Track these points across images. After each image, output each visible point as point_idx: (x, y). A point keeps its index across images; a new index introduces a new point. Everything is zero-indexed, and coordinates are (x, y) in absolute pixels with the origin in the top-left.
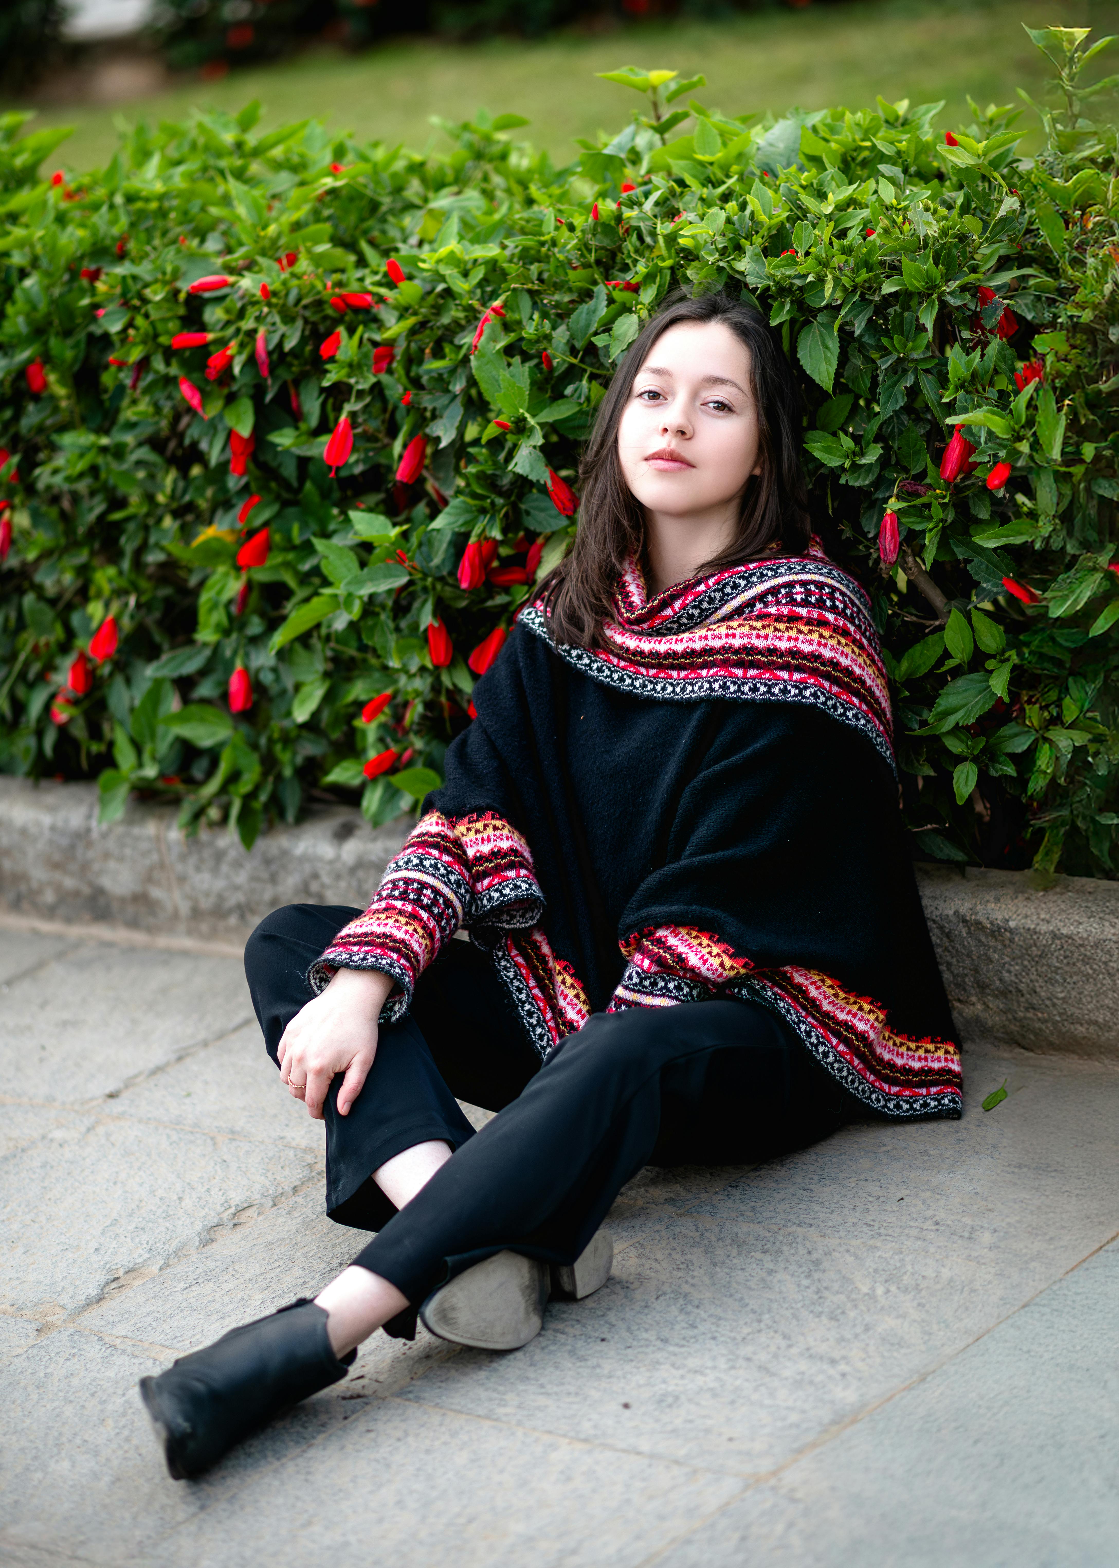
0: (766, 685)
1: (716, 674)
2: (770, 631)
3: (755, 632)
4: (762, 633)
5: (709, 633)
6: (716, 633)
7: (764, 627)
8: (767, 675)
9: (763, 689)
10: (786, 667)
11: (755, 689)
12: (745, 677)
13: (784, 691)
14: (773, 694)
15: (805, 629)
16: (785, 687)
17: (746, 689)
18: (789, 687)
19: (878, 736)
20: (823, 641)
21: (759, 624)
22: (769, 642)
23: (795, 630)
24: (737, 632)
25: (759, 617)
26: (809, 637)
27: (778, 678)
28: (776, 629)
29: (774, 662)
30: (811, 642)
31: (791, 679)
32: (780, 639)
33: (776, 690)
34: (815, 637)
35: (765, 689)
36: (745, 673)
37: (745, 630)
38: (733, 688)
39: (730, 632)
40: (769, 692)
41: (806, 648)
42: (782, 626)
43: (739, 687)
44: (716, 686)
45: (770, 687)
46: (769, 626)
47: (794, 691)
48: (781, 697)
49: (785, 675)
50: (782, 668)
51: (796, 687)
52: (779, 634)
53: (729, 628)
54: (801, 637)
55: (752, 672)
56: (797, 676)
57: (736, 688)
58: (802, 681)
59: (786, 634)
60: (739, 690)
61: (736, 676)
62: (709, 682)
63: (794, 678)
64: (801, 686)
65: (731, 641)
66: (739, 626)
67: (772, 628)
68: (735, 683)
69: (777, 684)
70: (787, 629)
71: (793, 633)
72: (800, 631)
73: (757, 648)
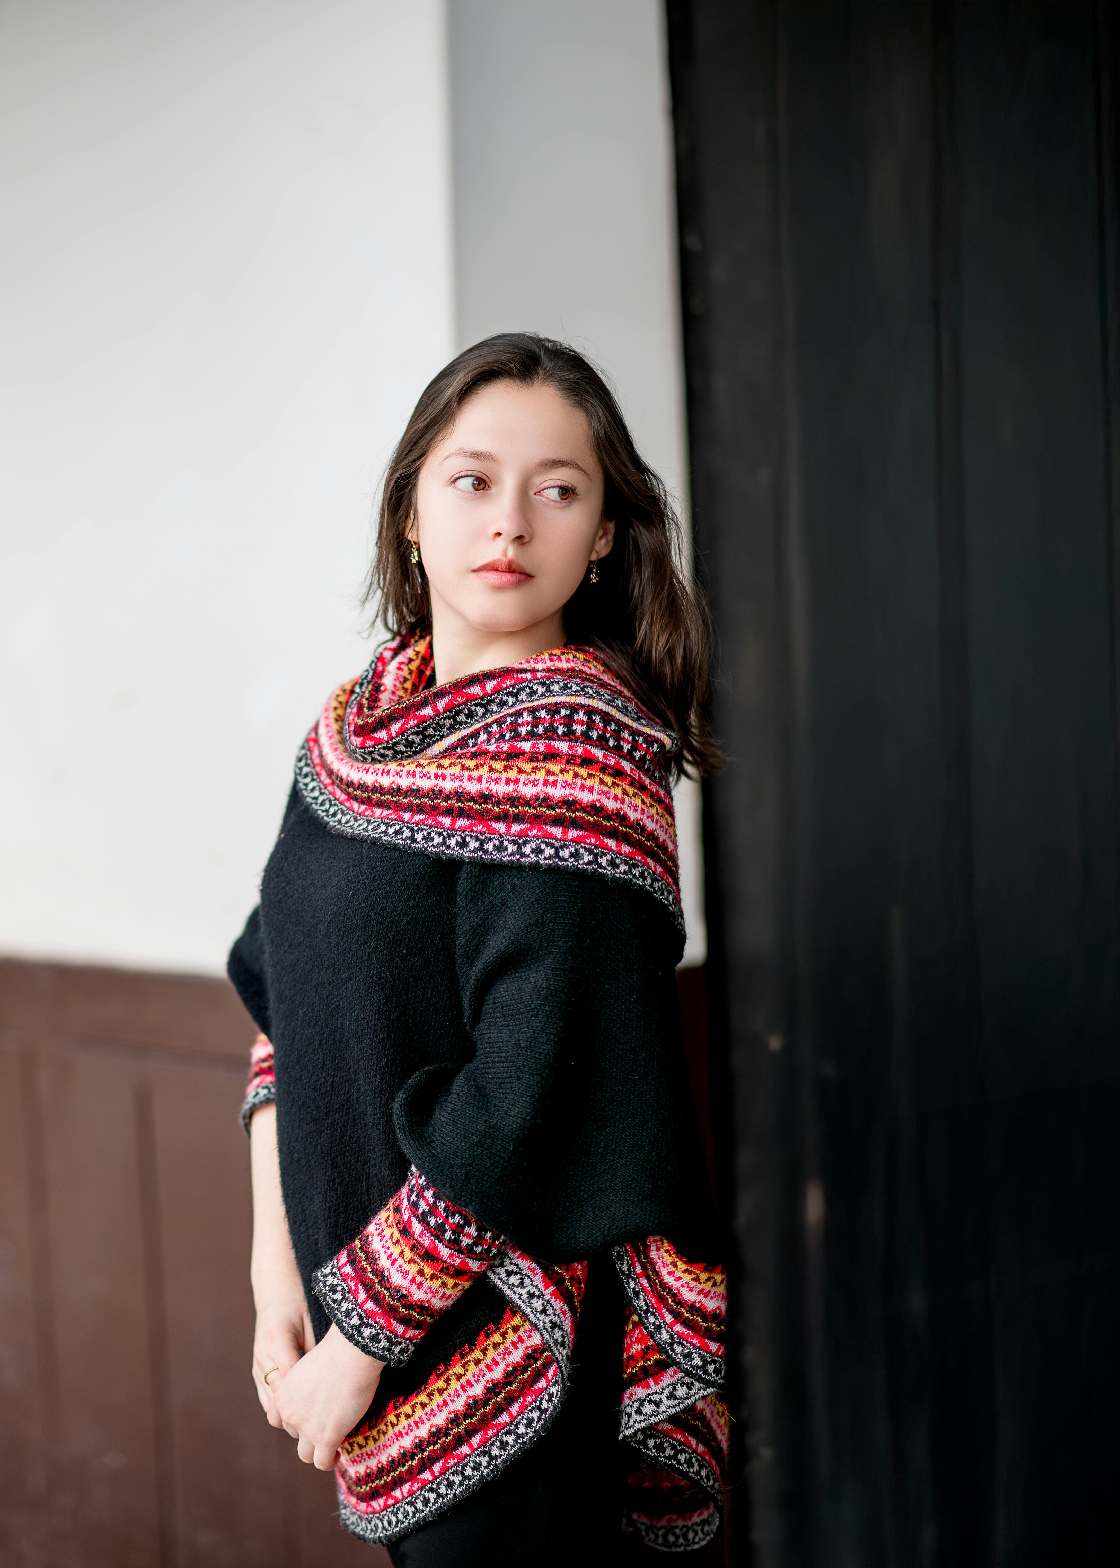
0: (477, 839)
1: (421, 822)
2: (483, 772)
3: (466, 773)
4: (475, 774)
5: (418, 770)
6: (425, 771)
7: (477, 767)
8: (480, 828)
9: (473, 844)
10: (504, 817)
11: (463, 844)
12: (452, 828)
13: (500, 848)
14: (486, 852)
15: (527, 767)
16: (501, 843)
17: (452, 842)
18: (506, 843)
19: (654, 880)
20: (551, 779)
21: (471, 764)
22: (484, 786)
23: (515, 770)
24: (448, 772)
25: (474, 755)
26: (533, 777)
27: (493, 831)
28: (491, 770)
29: (488, 811)
30: (534, 783)
31: (508, 833)
32: (496, 781)
33: (490, 847)
34: (541, 775)
35: (477, 845)
36: (453, 823)
37: (456, 770)
38: (437, 840)
39: (440, 772)
40: (481, 848)
41: (528, 791)
42: (498, 765)
43: (444, 839)
44: (419, 836)
45: (482, 843)
46: (482, 765)
47: (511, 848)
48: (496, 856)
49: (501, 827)
50: (498, 818)
51: (514, 842)
52: (494, 776)
53: (440, 766)
54: (522, 777)
55: (461, 822)
56: (516, 828)
57: (440, 840)
58: (522, 834)
59: (504, 776)
60: (444, 843)
61: (442, 826)
62: (412, 830)
63: (512, 831)
64: (520, 840)
65: (440, 783)
66: (451, 764)
67: (487, 768)
68: (440, 834)
69: (490, 839)
70: (506, 768)
71: (512, 774)
72: (521, 771)
73: (468, 793)
